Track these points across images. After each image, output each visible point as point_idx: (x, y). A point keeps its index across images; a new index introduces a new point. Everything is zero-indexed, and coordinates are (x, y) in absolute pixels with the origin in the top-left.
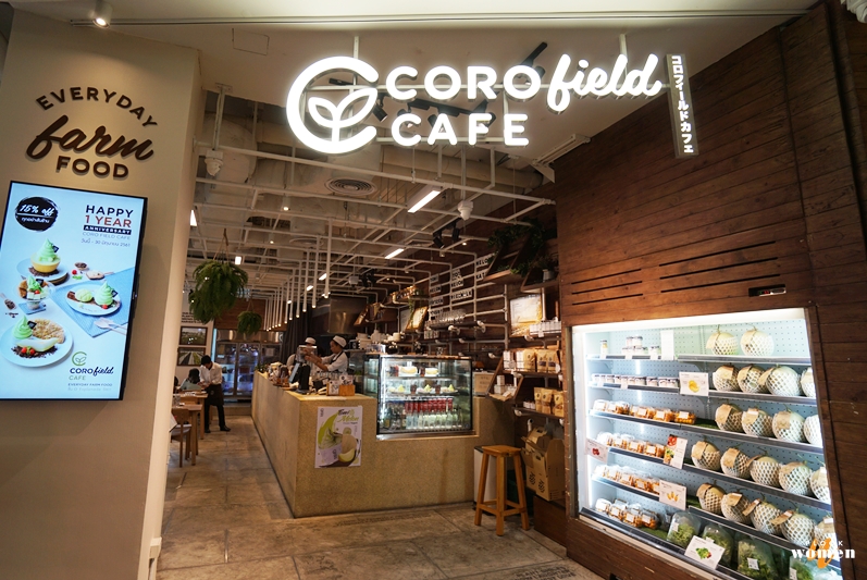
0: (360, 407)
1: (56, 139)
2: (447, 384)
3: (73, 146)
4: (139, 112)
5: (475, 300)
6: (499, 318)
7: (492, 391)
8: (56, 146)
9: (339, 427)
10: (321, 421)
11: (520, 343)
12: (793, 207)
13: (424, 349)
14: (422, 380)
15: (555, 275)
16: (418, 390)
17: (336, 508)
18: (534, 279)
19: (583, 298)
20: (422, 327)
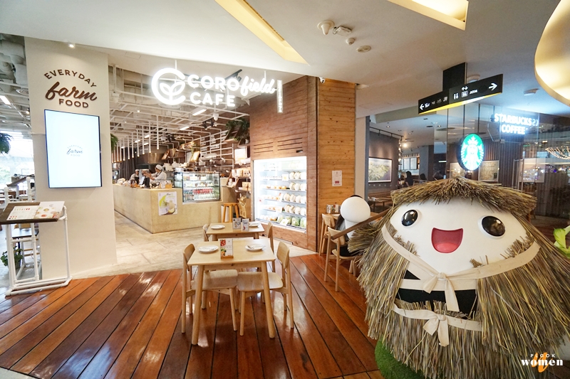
0: (176, 192)
1: (57, 92)
2: (210, 183)
3: (64, 94)
4: (88, 81)
5: (221, 149)
6: (230, 157)
7: (227, 184)
8: (56, 94)
9: (167, 200)
10: (160, 198)
11: (238, 166)
12: (306, 129)
13: (199, 170)
14: (200, 182)
15: (249, 142)
16: (198, 185)
17: (169, 229)
18: (243, 143)
19: (257, 151)
20: (198, 161)
